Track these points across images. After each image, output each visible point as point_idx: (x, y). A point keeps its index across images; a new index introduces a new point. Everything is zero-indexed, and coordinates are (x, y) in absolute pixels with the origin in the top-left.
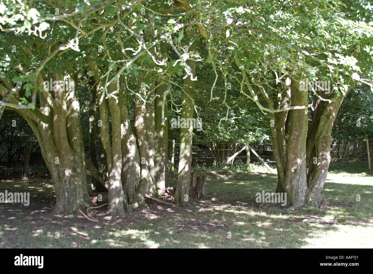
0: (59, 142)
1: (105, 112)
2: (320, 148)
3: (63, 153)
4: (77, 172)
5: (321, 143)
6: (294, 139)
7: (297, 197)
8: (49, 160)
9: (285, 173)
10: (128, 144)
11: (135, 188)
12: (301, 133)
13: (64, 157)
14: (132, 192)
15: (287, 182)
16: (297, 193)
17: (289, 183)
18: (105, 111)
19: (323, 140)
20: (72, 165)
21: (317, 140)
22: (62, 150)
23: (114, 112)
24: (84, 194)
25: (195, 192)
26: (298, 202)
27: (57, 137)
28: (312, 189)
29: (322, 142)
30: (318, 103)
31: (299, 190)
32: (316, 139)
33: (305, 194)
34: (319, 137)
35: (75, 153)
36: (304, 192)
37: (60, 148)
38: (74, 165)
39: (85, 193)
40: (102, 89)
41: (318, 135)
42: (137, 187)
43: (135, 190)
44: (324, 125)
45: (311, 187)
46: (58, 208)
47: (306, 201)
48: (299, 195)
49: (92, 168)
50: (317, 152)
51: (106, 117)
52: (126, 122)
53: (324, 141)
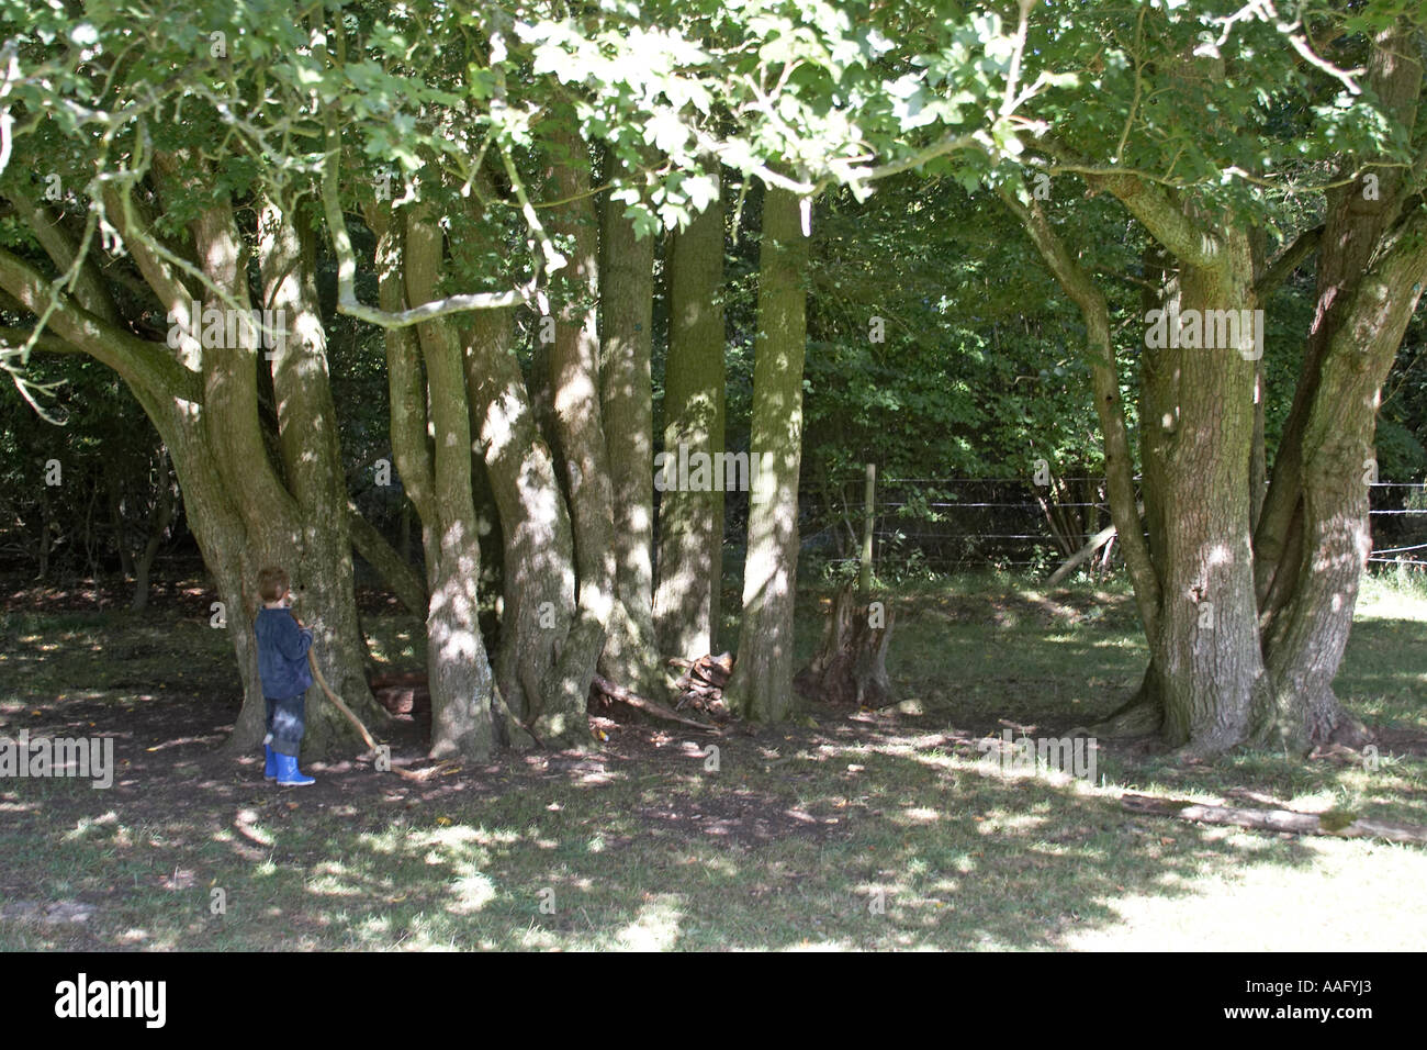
0: (232, 472)
1: (406, 352)
2: (1319, 499)
3: (250, 515)
4: (315, 592)
5: (1323, 478)
6: (1190, 462)
7: (1211, 710)
8: (209, 542)
9: (1161, 604)
10: (522, 482)
11: (548, 658)
12: (1217, 432)
13: (258, 533)
14: (536, 671)
15: (1169, 643)
16: (1213, 690)
17: (1176, 647)
18: (404, 348)
19: (1331, 465)
20: (292, 561)
21: (1309, 463)
22: (245, 504)
23: (435, 350)
24: (346, 679)
25: (845, 678)
26: (1216, 728)
27: (222, 454)
28: (1282, 675)
29: (1326, 473)
30: (1323, 306)
31: (1221, 680)
32: (1305, 458)
33: (1247, 697)
34: (1314, 451)
35: (305, 517)
36: (1245, 685)
37: (238, 497)
38: (298, 564)
39: (347, 672)
40: (393, 261)
41: (1310, 444)
42: (559, 653)
43: (554, 664)
44: (1336, 401)
45: (1282, 666)
46: (245, 730)
47: (1254, 727)
48: (1222, 699)
49: (400, 576)
50: (1308, 518)
51: (409, 371)
52: (507, 393)
53: (1336, 469)
